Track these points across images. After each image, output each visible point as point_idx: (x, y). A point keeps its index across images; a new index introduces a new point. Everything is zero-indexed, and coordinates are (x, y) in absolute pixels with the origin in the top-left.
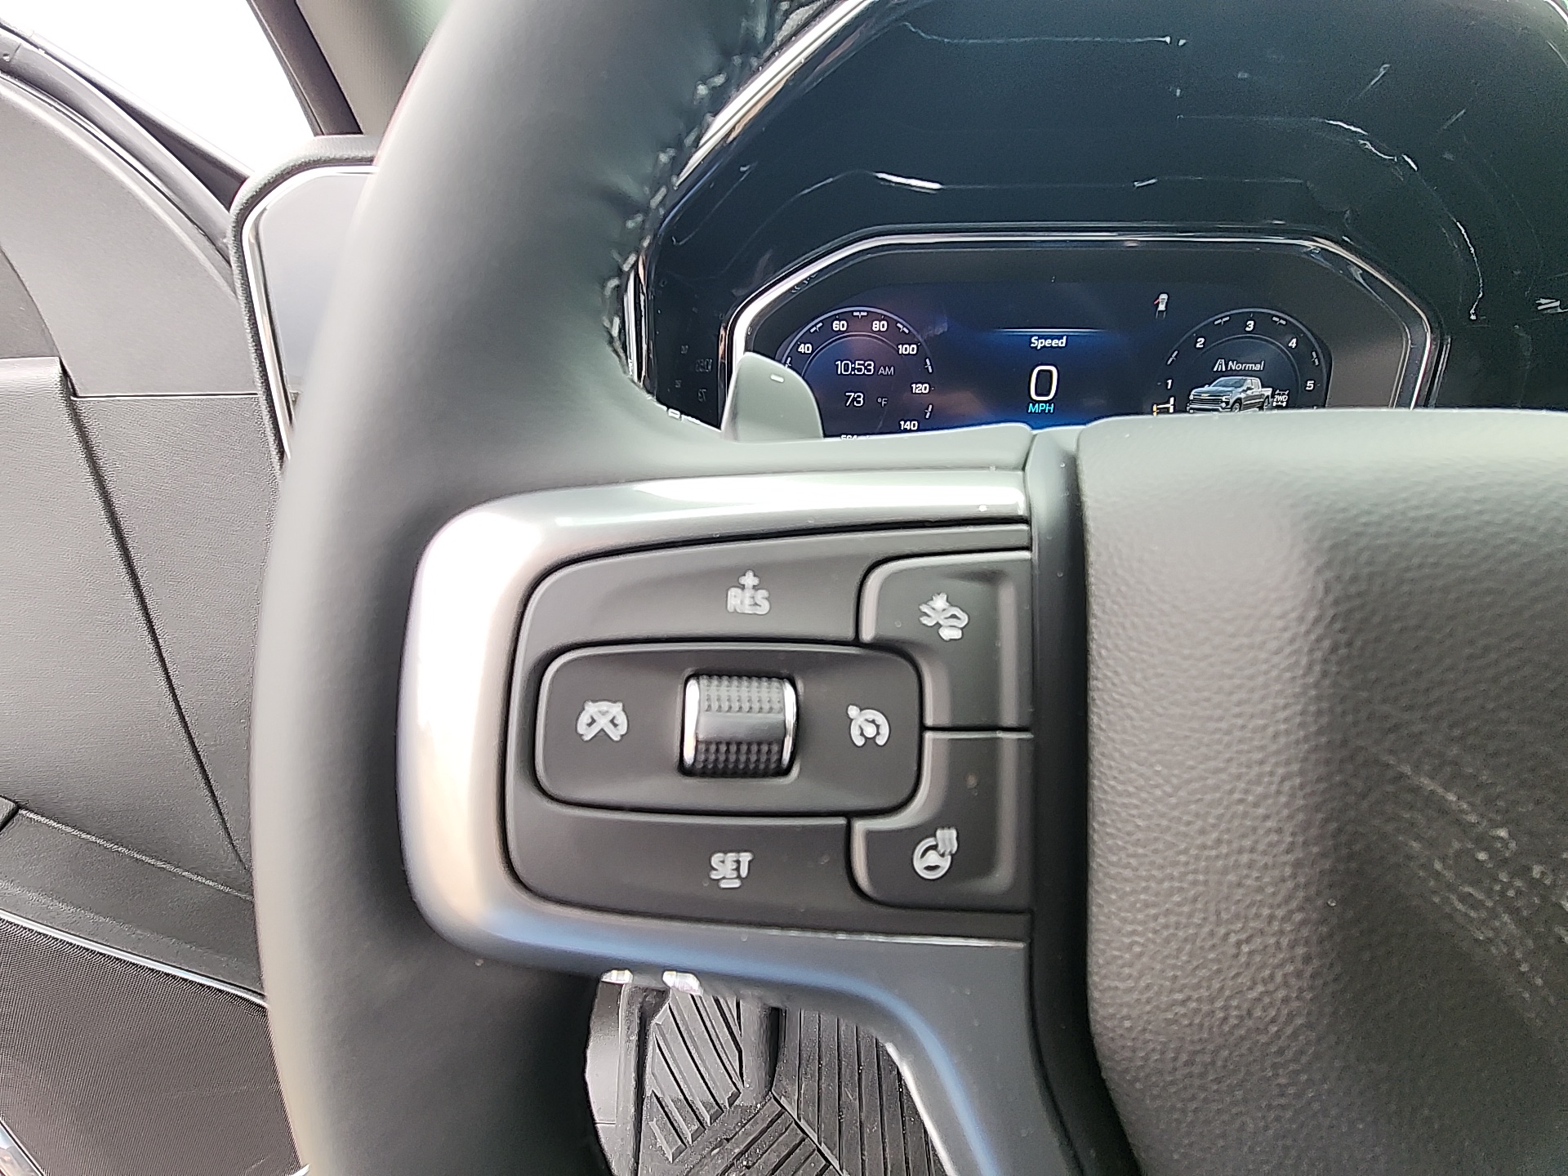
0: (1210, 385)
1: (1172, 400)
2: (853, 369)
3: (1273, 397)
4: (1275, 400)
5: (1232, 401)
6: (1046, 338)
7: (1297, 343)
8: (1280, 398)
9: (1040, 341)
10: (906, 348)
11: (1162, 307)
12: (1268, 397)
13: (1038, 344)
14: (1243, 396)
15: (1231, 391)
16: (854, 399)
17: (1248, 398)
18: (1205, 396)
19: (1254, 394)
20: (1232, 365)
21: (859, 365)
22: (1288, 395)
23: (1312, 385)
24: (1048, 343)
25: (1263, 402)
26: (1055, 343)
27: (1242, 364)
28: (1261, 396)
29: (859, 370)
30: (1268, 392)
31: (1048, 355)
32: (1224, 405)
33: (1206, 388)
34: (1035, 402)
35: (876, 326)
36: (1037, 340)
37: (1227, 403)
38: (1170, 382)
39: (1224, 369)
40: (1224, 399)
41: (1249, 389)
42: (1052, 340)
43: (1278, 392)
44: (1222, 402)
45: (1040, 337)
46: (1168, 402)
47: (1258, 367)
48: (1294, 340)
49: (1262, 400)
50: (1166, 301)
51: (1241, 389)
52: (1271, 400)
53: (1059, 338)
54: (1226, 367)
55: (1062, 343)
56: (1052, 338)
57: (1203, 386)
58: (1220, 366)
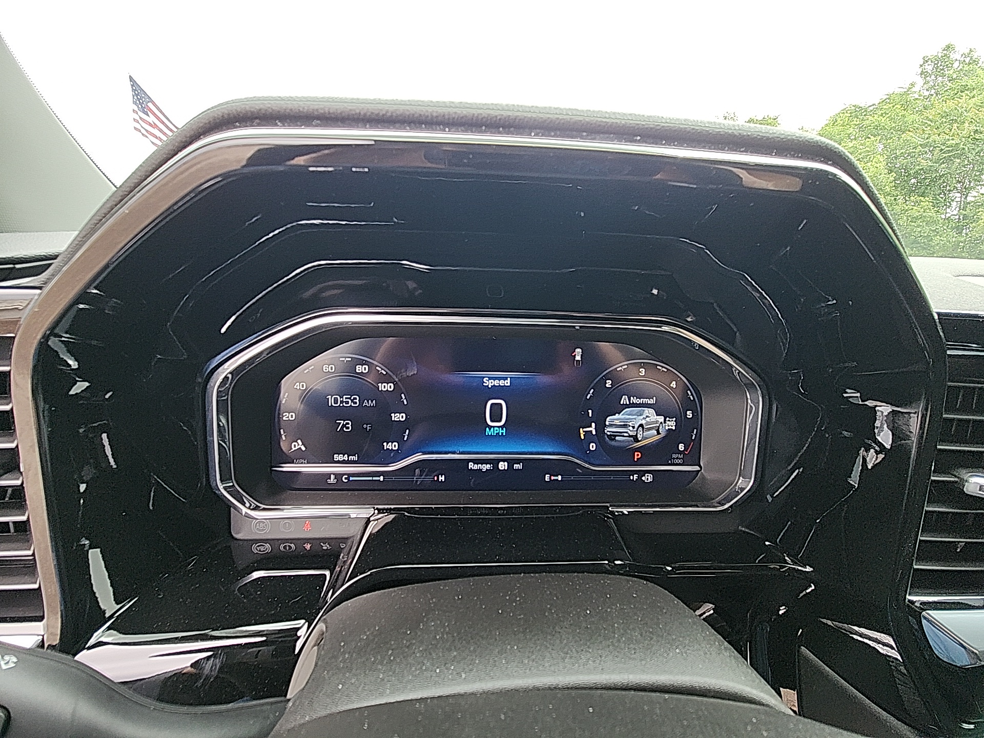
0: (619, 413)
1: (593, 425)
2: (342, 402)
3: (665, 423)
4: (667, 424)
5: (636, 426)
6: (495, 379)
7: (676, 385)
8: (670, 423)
9: (490, 381)
10: (385, 386)
11: (578, 358)
12: (661, 423)
13: (490, 383)
14: (643, 422)
15: (635, 419)
16: (344, 426)
17: (648, 423)
18: (617, 422)
19: (652, 420)
20: (634, 400)
21: (346, 398)
22: (675, 421)
23: (691, 415)
24: (496, 383)
25: (659, 427)
26: (502, 382)
27: (640, 399)
28: (657, 422)
29: (347, 403)
30: (661, 419)
31: (497, 392)
32: (631, 428)
33: (617, 416)
34: (490, 427)
35: (359, 369)
36: (488, 381)
37: (633, 427)
38: (590, 411)
39: (628, 403)
40: (630, 424)
41: (647, 417)
42: (499, 381)
43: (668, 419)
44: (629, 426)
45: (490, 378)
46: (591, 426)
47: (652, 401)
48: (674, 383)
49: (658, 425)
50: (581, 353)
51: (642, 417)
52: (664, 425)
53: (505, 379)
54: (629, 400)
55: (507, 383)
56: (499, 379)
57: (615, 415)
58: (624, 400)
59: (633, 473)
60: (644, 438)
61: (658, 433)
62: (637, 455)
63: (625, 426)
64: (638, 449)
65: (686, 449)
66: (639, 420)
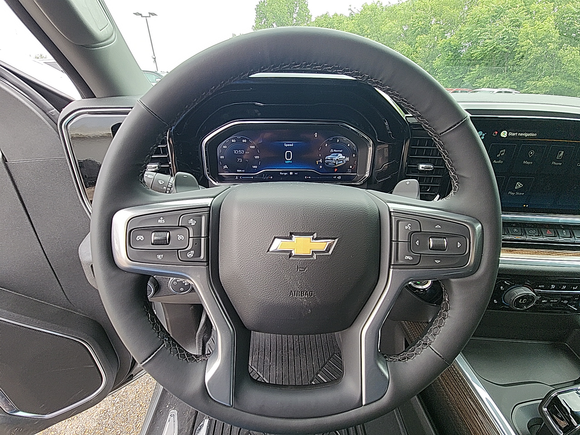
0: (330, 155)
1: (321, 159)
2: (238, 152)
5: (336, 160)
6: (288, 144)
7: (350, 145)
8: (347, 159)
10: (252, 147)
11: (316, 136)
13: (286, 145)
14: (338, 158)
15: (335, 157)
16: (239, 160)
17: (340, 159)
18: (329, 158)
20: (335, 151)
22: (349, 158)
23: (354, 156)
24: (289, 145)
25: (343, 160)
26: (290, 145)
27: (337, 150)
28: (343, 158)
29: (240, 152)
30: (344, 157)
31: (289, 148)
33: (329, 156)
34: (287, 160)
35: (243, 141)
37: (335, 160)
38: (320, 155)
41: (339, 156)
43: (346, 157)
45: (286, 144)
46: (320, 160)
47: (341, 151)
52: (345, 159)
53: (291, 144)
55: (292, 145)
56: (290, 144)
58: (332, 151)
59: (335, 175)
60: (338, 164)
61: (343, 162)
62: (336, 170)
63: (332, 160)
64: (336, 168)
65: (352, 168)
66: (337, 158)
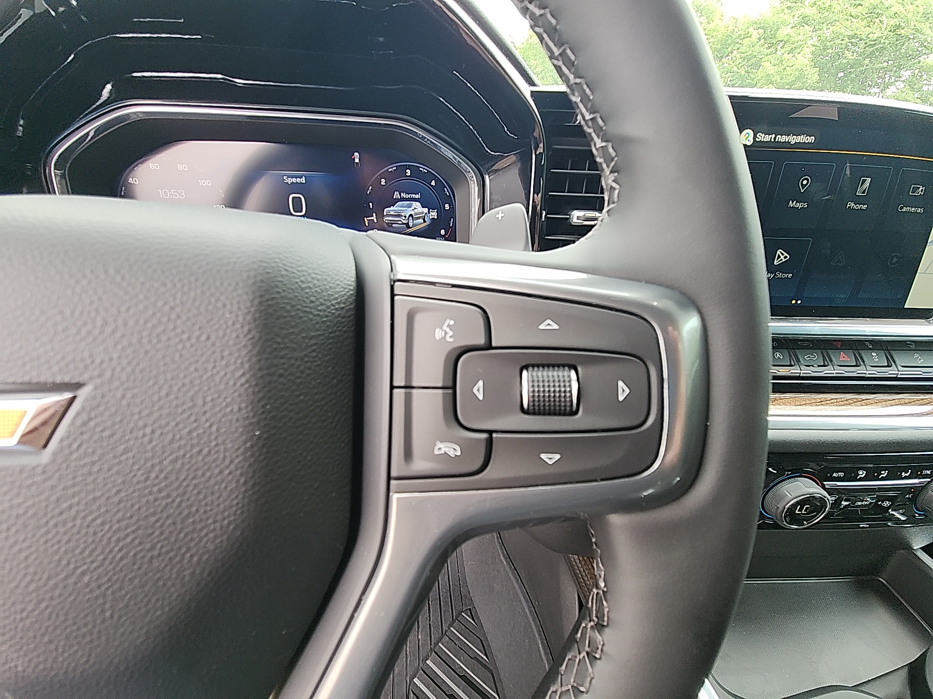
0: (393, 206)
1: (374, 214)
2: (171, 195)
3: (429, 213)
4: (430, 215)
5: (407, 216)
6: (292, 177)
7: (435, 183)
8: (433, 214)
9: (289, 179)
10: (204, 182)
11: (357, 160)
12: (426, 213)
13: (289, 181)
14: (413, 213)
15: (406, 210)
17: (416, 214)
18: (392, 213)
19: (419, 211)
20: (404, 195)
21: (174, 192)
22: (437, 212)
23: (448, 207)
24: (294, 180)
25: (425, 216)
26: (298, 180)
27: (408, 194)
28: (423, 213)
29: (175, 195)
30: (426, 210)
31: (296, 188)
32: (403, 218)
33: (392, 208)
34: (294, 216)
35: (180, 168)
36: (287, 178)
37: (405, 217)
38: (371, 204)
39: (399, 198)
40: (402, 214)
41: (415, 208)
42: (296, 178)
43: (431, 210)
44: (402, 216)
45: (288, 177)
46: (372, 216)
47: (417, 196)
48: (434, 181)
49: (424, 215)
50: (358, 157)
51: (411, 209)
52: (428, 215)
53: (301, 177)
54: (400, 196)
55: (303, 180)
57: (390, 207)
58: (396, 195)
60: (414, 225)
61: (425, 221)
63: (399, 216)
65: (446, 234)
66: (410, 211)
